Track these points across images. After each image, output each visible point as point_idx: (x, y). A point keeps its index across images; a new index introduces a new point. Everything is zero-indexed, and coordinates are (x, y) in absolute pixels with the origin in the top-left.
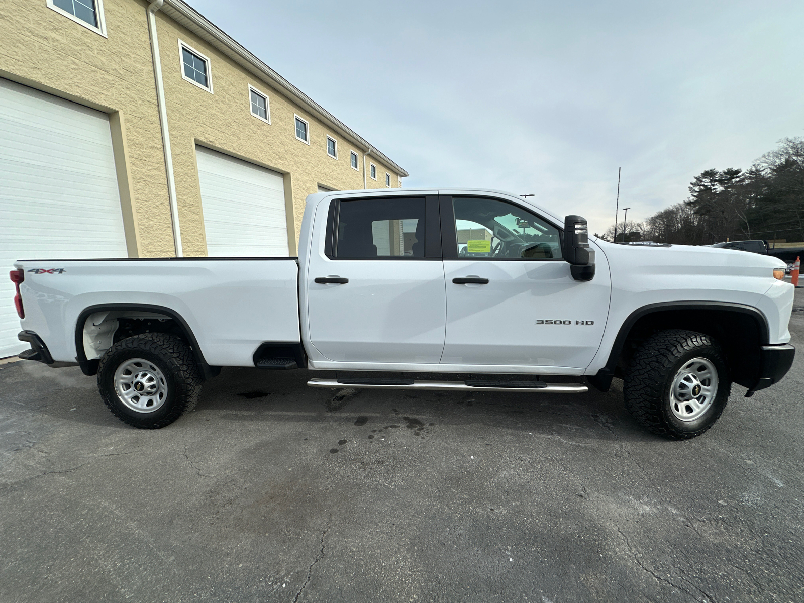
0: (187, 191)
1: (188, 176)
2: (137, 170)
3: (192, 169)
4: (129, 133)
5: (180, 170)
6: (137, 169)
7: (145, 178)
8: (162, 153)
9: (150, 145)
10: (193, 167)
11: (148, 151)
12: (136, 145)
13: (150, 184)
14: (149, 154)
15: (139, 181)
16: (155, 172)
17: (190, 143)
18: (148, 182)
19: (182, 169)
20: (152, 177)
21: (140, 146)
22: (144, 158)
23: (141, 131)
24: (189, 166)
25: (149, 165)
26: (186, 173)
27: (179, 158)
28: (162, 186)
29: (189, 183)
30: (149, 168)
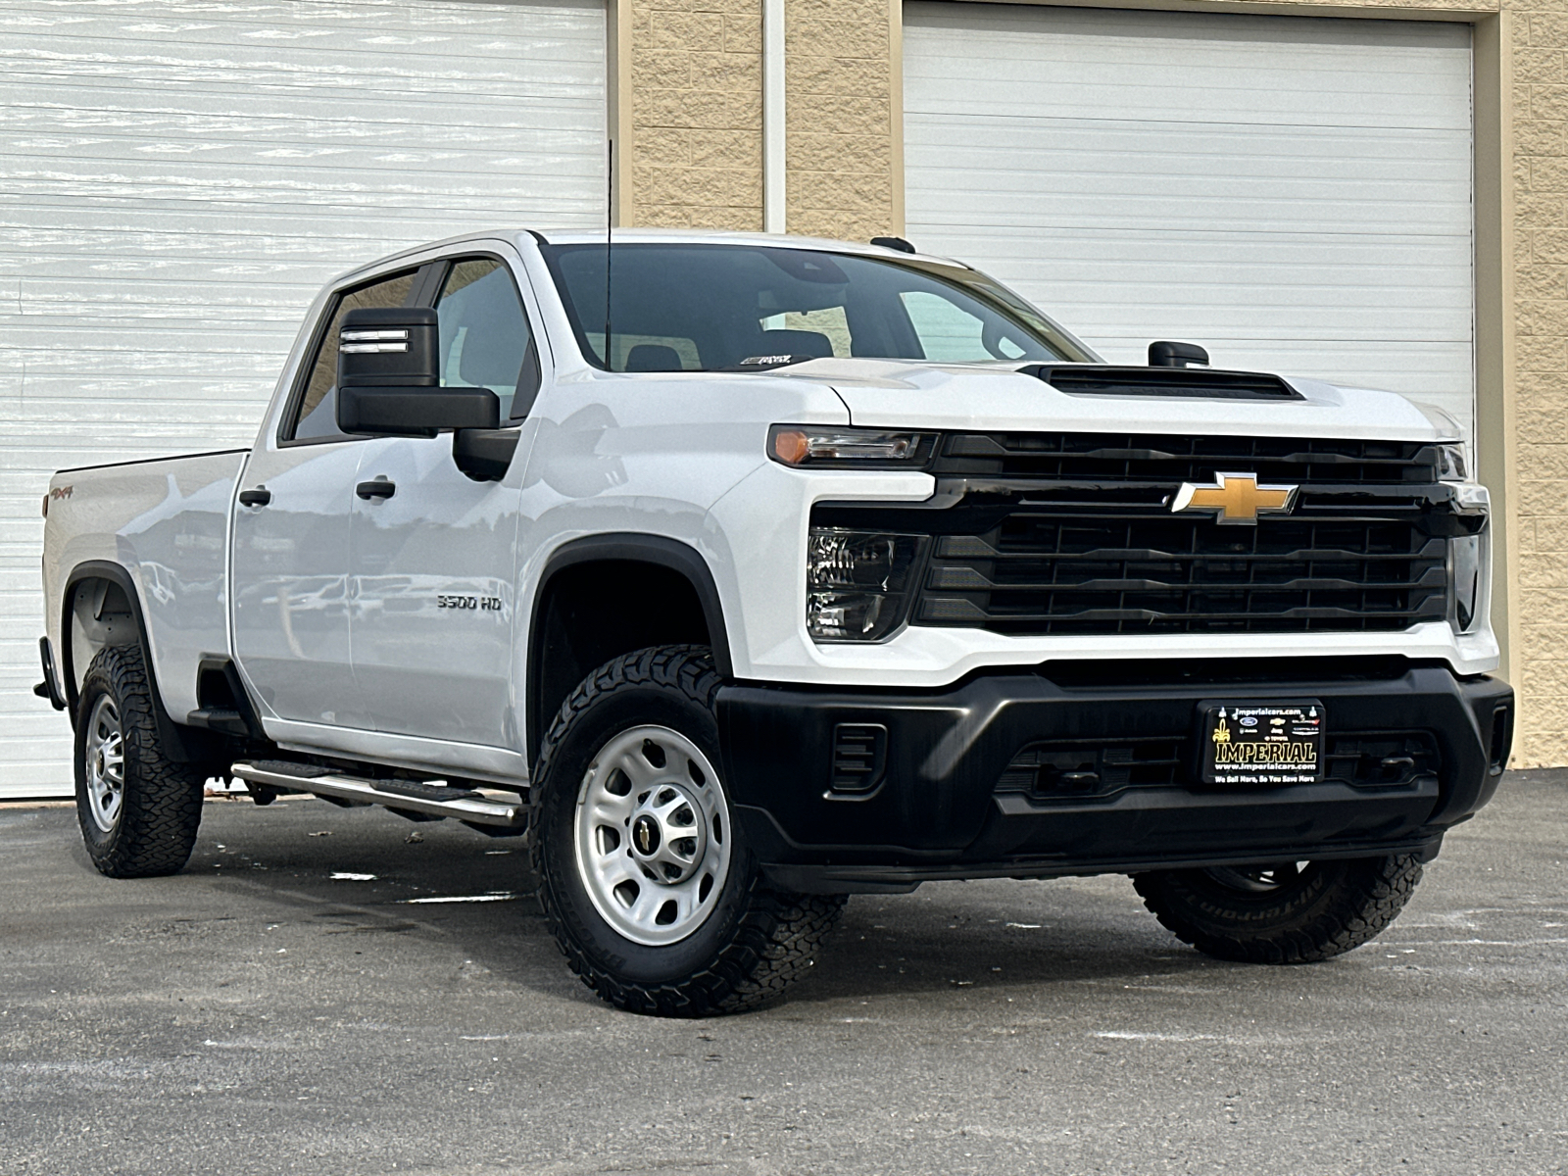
0: (845, 217)
1: (857, 156)
2: (655, 169)
3: (879, 120)
4: (641, 41)
5: (821, 135)
6: (657, 165)
7: (679, 193)
8: (755, 85)
9: (714, 63)
10: (882, 112)
11: (704, 88)
12: (663, 78)
13: (695, 216)
14: (705, 100)
15: (655, 209)
16: (721, 164)
17: (879, 12)
18: (687, 209)
19: (834, 128)
20: (703, 186)
21: (675, 77)
22: (687, 119)
23: (686, 19)
24: (865, 109)
25: (699, 143)
26: (848, 145)
27: (822, 86)
28: (740, 213)
29: (857, 186)
30: (699, 155)
